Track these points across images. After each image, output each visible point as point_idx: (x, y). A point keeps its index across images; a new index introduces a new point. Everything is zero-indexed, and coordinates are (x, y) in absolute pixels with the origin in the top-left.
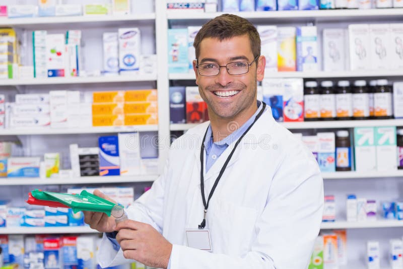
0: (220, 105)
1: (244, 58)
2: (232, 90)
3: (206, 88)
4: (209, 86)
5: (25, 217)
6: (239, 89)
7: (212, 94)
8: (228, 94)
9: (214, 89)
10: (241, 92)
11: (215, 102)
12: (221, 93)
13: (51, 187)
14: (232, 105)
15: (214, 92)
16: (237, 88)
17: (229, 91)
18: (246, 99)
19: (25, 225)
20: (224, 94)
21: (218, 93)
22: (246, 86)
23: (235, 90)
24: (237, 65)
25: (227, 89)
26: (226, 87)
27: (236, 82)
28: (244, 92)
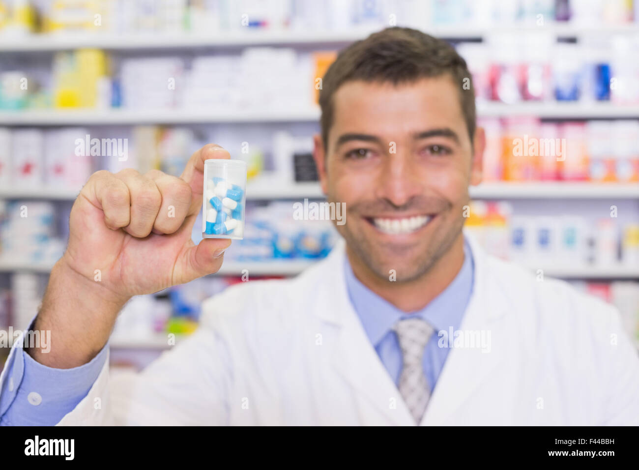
0: (386, 250)
1: (448, 133)
3: (352, 210)
4: (359, 205)
6: (433, 210)
7: (365, 225)
9: (370, 213)
10: (436, 220)
11: (373, 244)
14: (418, 251)
15: (370, 220)
16: (429, 210)
17: (409, 217)
22: (450, 204)
23: (423, 216)
24: (428, 152)
25: (406, 213)
26: (404, 207)
27: (429, 194)
28: (444, 219)
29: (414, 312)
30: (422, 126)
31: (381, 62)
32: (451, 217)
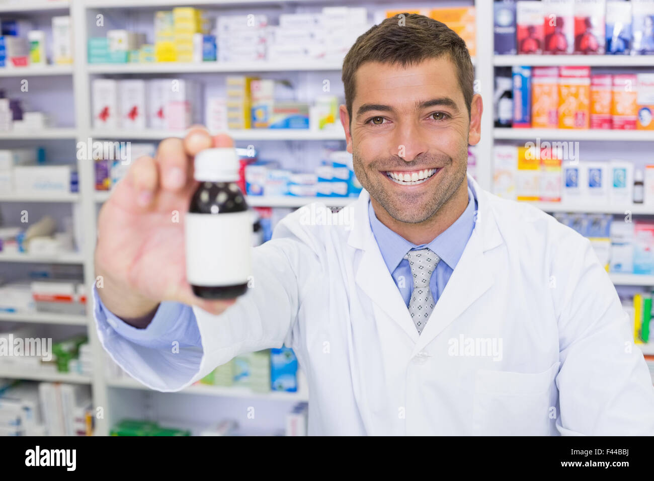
0: (400, 198)
1: (447, 102)
2: (423, 170)
3: (371, 166)
4: (376, 162)
5: (290, 183)
6: (438, 165)
7: (383, 177)
8: (415, 176)
9: (387, 168)
10: (440, 172)
11: (390, 193)
12: (401, 175)
13: (330, 144)
14: (426, 199)
15: (386, 173)
16: (434, 165)
17: (417, 171)
18: (451, 183)
19: (290, 194)
20: (407, 177)
21: (394, 175)
22: (451, 160)
23: (429, 169)
24: (432, 117)
25: (415, 167)
26: (413, 163)
27: (433, 151)
28: (446, 171)
29: (422, 245)
30: (426, 97)
31: (393, 47)
32: (452, 170)
